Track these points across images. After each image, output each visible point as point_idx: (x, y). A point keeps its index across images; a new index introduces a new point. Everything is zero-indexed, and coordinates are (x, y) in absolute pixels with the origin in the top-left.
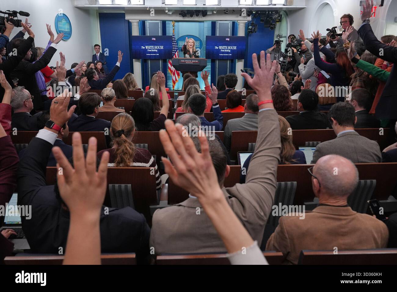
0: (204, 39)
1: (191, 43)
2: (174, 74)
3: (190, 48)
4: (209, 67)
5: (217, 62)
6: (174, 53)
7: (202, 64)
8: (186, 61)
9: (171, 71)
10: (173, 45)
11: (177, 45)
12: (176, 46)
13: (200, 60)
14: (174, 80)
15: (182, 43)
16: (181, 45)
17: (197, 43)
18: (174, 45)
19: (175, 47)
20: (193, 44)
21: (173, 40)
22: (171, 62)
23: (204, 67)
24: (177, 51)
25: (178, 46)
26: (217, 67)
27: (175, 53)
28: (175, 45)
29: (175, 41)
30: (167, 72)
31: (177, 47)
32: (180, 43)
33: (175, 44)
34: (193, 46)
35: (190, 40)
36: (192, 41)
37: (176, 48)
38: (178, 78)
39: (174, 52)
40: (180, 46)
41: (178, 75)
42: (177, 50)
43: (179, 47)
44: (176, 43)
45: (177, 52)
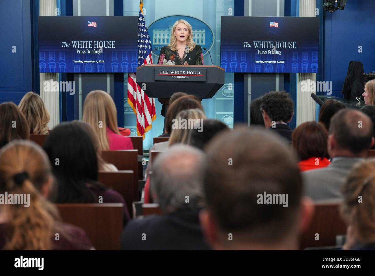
0: (216, 25)
1: (182, 31)
2: (141, 110)
3: (182, 42)
5: (250, 79)
6: (142, 57)
7: (212, 80)
8: (172, 72)
9: (135, 102)
10: (140, 38)
11: (149, 39)
12: (147, 41)
13: (207, 71)
14: (143, 123)
15: (162, 35)
16: (160, 40)
17: (200, 35)
18: (143, 38)
19: (144, 44)
20: (186, 33)
21: (141, 27)
22: (135, 80)
23: (218, 87)
24: (148, 53)
25: (152, 41)
27: (145, 56)
28: (145, 39)
29: (145, 30)
30: (125, 105)
31: (150, 45)
32: (158, 35)
33: (144, 36)
34: (188, 39)
35: (181, 24)
36: (186, 27)
37: (146, 47)
38: (153, 120)
39: (141, 55)
40: (158, 43)
41: (152, 112)
42: (149, 51)
43: (154, 43)
44: (146, 33)
45: (148, 56)
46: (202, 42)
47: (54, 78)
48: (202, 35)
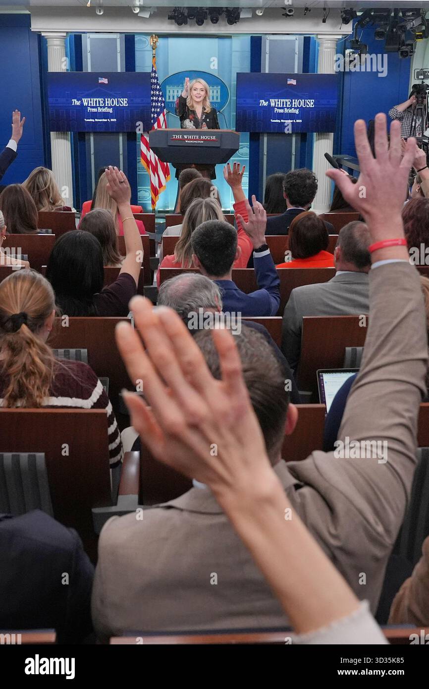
0: (231, 82)
1: (198, 91)
2: (155, 170)
3: (198, 102)
4: (244, 151)
5: (265, 139)
6: (156, 116)
7: (227, 146)
8: (186, 137)
9: (148, 162)
10: (153, 95)
11: (162, 96)
12: (160, 99)
13: (221, 136)
14: (156, 184)
15: (176, 91)
16: (173, 97)
17: (215, 91)
18: (156, 96)
19: (157, 101)
20: (203, 93)
21: (154, 84)
22: (148, 139)
23: (233, 152)
24: (162, 111)
25: (165, 99)
26: (266, 154)
27: (158, 114)
28: (158, 96)
29: (158, 87)
30: (138, 165)
31: (164, 102)
32: (171, 91)
33: (157, 93)
34: (205, 99)
36: (202, 87)
37: (159, 104)
38: (166, 181)
39: (154, 113)
40: (171, 100)
41: (166, 172)
42: (162, 109)
43: (167, 100)
44: (159, 90)
45: (162, 115)
46: (217, 99)
47: (65, 137)
48: (217, 92)
